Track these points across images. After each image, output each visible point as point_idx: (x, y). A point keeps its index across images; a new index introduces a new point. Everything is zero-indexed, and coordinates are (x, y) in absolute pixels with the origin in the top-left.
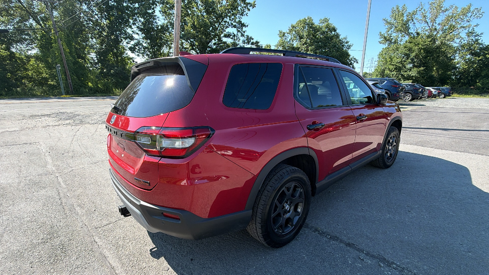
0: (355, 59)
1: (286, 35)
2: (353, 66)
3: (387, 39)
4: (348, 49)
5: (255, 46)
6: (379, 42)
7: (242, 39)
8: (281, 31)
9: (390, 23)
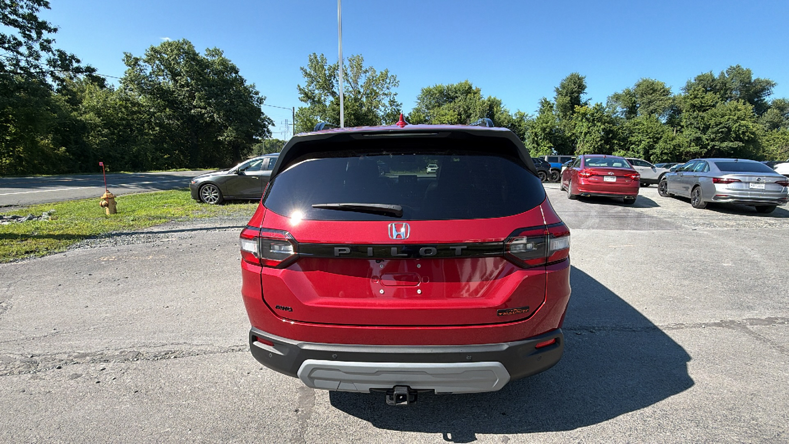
0: (269, 119)
1: (141, 63)
2: (268, 129)
3: (308, 96)
4: (260, 103)
5: (86, 75)
6: (299, 98)
7: (45, 56)
8: (128, 55)
9: (310, 75)
